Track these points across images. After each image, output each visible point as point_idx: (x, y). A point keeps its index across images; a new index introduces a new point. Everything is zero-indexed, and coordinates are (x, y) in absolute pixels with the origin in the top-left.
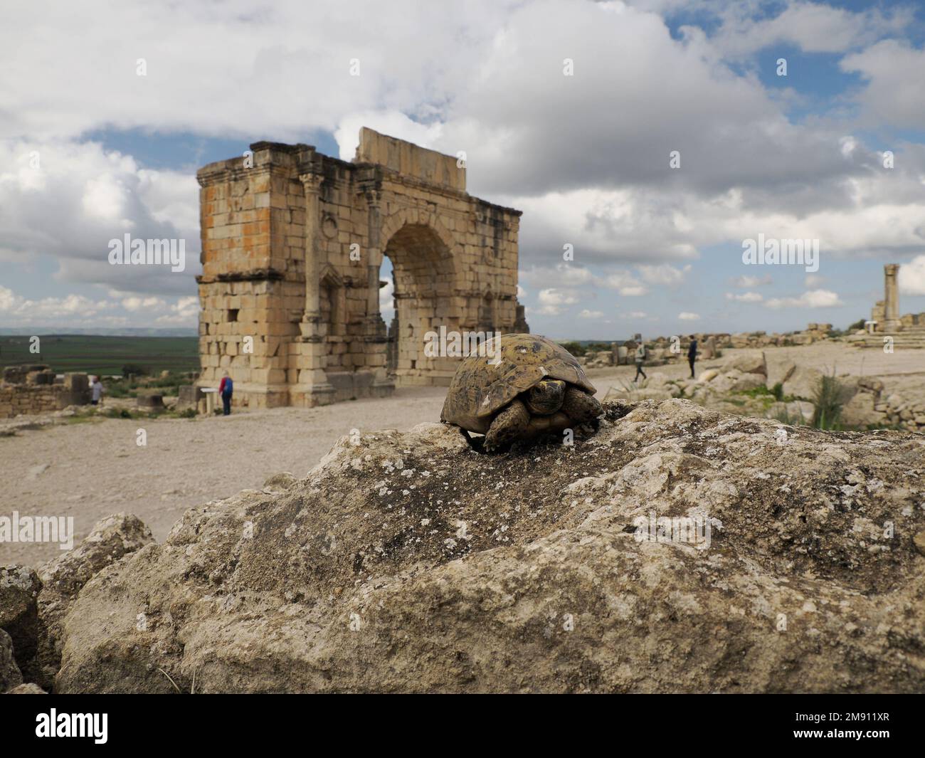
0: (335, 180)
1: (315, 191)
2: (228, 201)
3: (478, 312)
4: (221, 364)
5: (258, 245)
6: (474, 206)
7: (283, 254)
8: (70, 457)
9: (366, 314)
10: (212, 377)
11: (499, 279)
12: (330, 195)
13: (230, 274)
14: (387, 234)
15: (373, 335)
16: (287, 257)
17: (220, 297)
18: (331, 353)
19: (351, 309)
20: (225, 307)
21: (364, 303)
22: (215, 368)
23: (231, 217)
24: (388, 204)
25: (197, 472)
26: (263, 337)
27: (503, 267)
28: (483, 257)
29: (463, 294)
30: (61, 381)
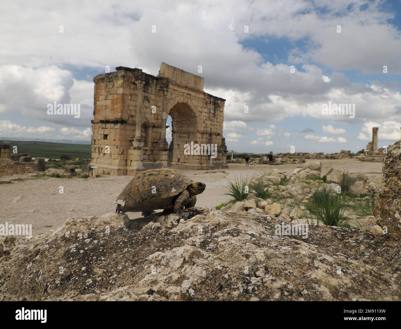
0: (150, 83)
1: (141, 88)
2: (106, 90)
3: (206, 140)
4: (100, 157)
5: (117, 109)
6: (206, 96)
7: (127, 112)
8: (32, 194)
9: (160, 139)
10: (96, 162)
11: (215, 127)
12: (148, 89)
13: (105, 120)
14: (170, 106)
15: (162, 147)
16: (129, 114)
17: (100, 129)
18: (145, 154)
19: (154, 136)
20: (102, 133)
21: (159, 134)
22: (97, 158)
23: (106, 97)
24: (171, 94)
25: (84, 202)
26: (117, 146)
27: (217, 122)
28: (209, 117)
29: (200, 132)
30: (34, 161)
